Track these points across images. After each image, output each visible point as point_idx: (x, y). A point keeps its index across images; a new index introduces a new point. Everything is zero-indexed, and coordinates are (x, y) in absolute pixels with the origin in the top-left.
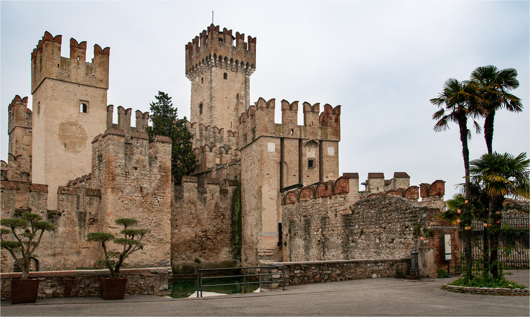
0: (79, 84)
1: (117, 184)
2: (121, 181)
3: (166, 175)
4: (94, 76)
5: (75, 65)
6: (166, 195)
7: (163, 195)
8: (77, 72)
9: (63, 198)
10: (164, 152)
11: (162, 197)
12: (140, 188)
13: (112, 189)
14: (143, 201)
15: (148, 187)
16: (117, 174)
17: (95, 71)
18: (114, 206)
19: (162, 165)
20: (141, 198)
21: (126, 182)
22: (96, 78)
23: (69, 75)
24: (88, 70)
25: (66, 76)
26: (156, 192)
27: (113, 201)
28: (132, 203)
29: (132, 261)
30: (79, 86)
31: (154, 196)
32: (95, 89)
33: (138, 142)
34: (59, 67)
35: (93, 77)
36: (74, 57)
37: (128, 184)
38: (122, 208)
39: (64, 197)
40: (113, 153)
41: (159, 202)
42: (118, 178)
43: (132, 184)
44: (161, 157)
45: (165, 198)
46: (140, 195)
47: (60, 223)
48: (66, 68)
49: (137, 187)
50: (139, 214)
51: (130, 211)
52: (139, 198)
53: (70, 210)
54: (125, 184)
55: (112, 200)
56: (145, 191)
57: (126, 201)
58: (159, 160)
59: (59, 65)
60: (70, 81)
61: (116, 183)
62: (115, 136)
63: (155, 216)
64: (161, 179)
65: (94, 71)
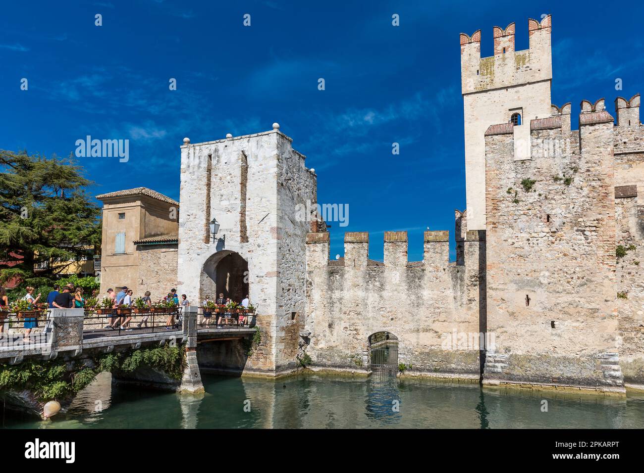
0: (507, 88)
1: (501, 215)
2: (509, 209)
3: (601, 185)
4: (528, 67)
5: (500, 62)
6: (604, 223)
7: (596, 225)
8: (503, 71)
9: (428, 248)
10: (596, 142)
11: (594, 228)
12: (546, 217)
13: (493, 226)
14: (554, 240)
15: (563, 213)
16: (502, 199)
17: (529, 60)
18: (496, 252)
19: (592, 167)
20: (548, 235)
21: (518, 210)
22: (531, 69)
23: (492, 80)
24: (518, 63)
25: (488, 83)
26: (580, 220)
27: (495, 244)
28: (531, 245)
29: (533, 349)
30: (507, 90)
31: (575, 228)
32: (531, 86)
33: (540, 135)
34: (478, 74)
35: (526, 69)
36: (498, 52)
37: (522, 213)
38: (513, 255)
39: (429, 246)
40: (493, 165)
41: (586, 239)
42: (504, 205)
43: (530, 212)
44: (589, 152)
45: (602, 229)
46: (547, 230)
47: (425, 284)
48: (487, 72)
49: (539, 215)
50: (546, 264)
51: (527, 259)
52: (545, 234)
53: (439, 265)
54: (517, 213)
55: (493, 243)
56: (556, 221)
57: (521, 243)
58: (585, 158)
59: (478, 71)
60: (494, 88)
61: (499, 214)
62: (495, 137)
63: (580, 266)
64: (591, 195)
65: (527, 60)
